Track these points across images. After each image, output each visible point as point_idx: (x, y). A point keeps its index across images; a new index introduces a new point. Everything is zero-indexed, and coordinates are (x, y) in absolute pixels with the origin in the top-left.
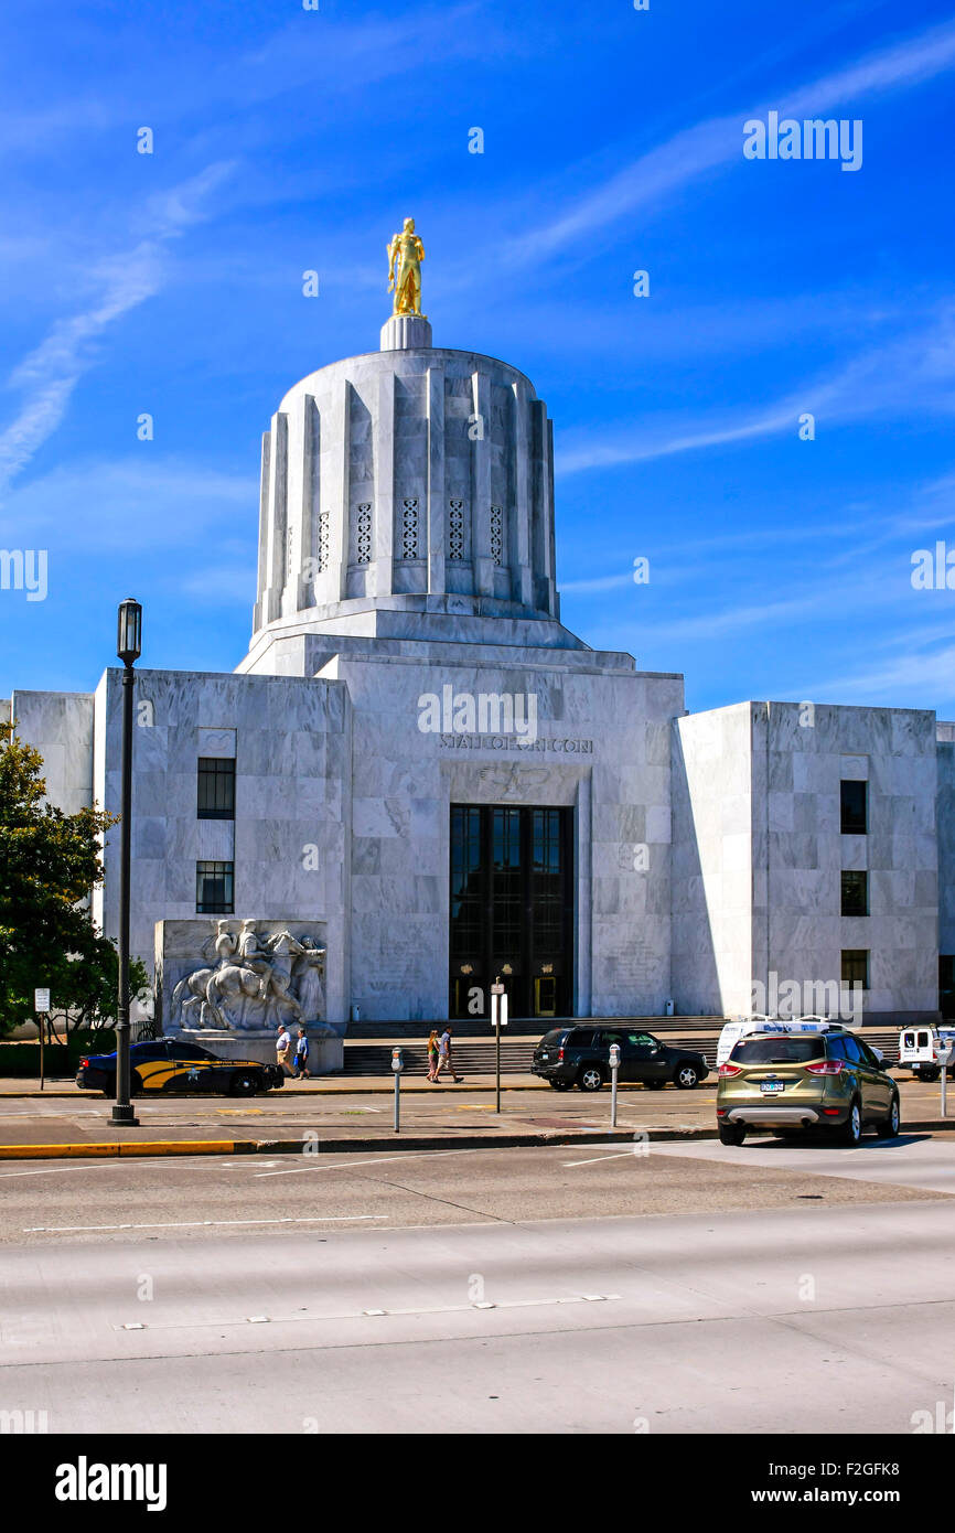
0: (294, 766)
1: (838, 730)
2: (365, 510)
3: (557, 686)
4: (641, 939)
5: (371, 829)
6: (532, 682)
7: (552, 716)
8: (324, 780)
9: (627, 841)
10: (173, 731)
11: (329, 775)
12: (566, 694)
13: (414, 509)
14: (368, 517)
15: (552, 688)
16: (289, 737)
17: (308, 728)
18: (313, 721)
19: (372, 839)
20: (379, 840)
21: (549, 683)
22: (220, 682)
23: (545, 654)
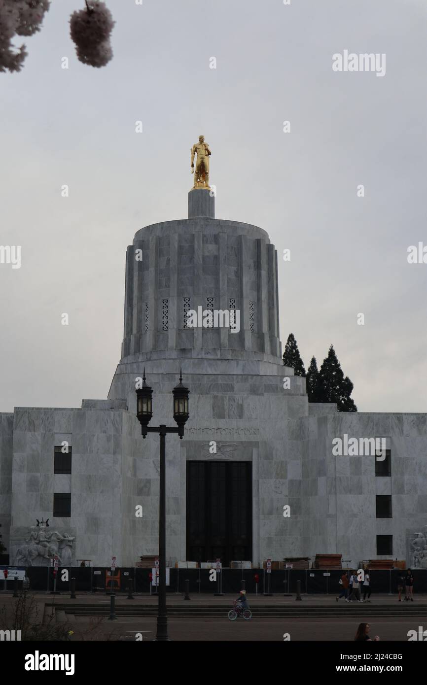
0: (98, 449)
1: (373, 425)
2: (165, 303)
3: (240, 402)
4: (285, 528)
5: (146, 475)
6: (227, 401)
7: (238, 417)
8: (112, 455)
9: (277, 478)
10: (43, 435)
11: (115, 453)
12: (245, 406)
13: (188, 302)
14: (167, 306)
15: (238, 403)
16: (96, 437)
17: (105, 432)
18: (107, 428)
19: (146, 479)
20: (150, 480)
21: (236, 400)
22: (64, 412)
23: (252, 378)
